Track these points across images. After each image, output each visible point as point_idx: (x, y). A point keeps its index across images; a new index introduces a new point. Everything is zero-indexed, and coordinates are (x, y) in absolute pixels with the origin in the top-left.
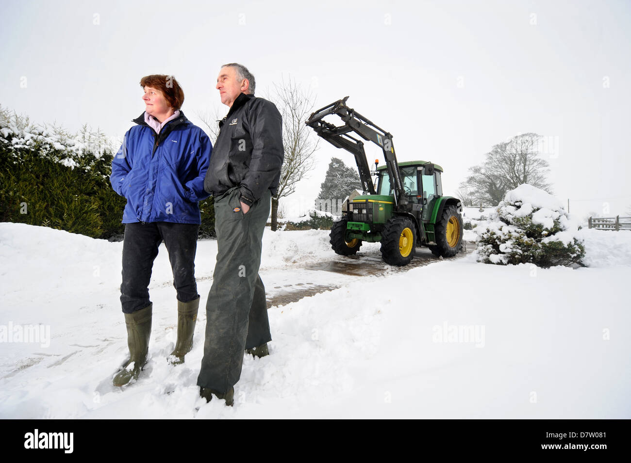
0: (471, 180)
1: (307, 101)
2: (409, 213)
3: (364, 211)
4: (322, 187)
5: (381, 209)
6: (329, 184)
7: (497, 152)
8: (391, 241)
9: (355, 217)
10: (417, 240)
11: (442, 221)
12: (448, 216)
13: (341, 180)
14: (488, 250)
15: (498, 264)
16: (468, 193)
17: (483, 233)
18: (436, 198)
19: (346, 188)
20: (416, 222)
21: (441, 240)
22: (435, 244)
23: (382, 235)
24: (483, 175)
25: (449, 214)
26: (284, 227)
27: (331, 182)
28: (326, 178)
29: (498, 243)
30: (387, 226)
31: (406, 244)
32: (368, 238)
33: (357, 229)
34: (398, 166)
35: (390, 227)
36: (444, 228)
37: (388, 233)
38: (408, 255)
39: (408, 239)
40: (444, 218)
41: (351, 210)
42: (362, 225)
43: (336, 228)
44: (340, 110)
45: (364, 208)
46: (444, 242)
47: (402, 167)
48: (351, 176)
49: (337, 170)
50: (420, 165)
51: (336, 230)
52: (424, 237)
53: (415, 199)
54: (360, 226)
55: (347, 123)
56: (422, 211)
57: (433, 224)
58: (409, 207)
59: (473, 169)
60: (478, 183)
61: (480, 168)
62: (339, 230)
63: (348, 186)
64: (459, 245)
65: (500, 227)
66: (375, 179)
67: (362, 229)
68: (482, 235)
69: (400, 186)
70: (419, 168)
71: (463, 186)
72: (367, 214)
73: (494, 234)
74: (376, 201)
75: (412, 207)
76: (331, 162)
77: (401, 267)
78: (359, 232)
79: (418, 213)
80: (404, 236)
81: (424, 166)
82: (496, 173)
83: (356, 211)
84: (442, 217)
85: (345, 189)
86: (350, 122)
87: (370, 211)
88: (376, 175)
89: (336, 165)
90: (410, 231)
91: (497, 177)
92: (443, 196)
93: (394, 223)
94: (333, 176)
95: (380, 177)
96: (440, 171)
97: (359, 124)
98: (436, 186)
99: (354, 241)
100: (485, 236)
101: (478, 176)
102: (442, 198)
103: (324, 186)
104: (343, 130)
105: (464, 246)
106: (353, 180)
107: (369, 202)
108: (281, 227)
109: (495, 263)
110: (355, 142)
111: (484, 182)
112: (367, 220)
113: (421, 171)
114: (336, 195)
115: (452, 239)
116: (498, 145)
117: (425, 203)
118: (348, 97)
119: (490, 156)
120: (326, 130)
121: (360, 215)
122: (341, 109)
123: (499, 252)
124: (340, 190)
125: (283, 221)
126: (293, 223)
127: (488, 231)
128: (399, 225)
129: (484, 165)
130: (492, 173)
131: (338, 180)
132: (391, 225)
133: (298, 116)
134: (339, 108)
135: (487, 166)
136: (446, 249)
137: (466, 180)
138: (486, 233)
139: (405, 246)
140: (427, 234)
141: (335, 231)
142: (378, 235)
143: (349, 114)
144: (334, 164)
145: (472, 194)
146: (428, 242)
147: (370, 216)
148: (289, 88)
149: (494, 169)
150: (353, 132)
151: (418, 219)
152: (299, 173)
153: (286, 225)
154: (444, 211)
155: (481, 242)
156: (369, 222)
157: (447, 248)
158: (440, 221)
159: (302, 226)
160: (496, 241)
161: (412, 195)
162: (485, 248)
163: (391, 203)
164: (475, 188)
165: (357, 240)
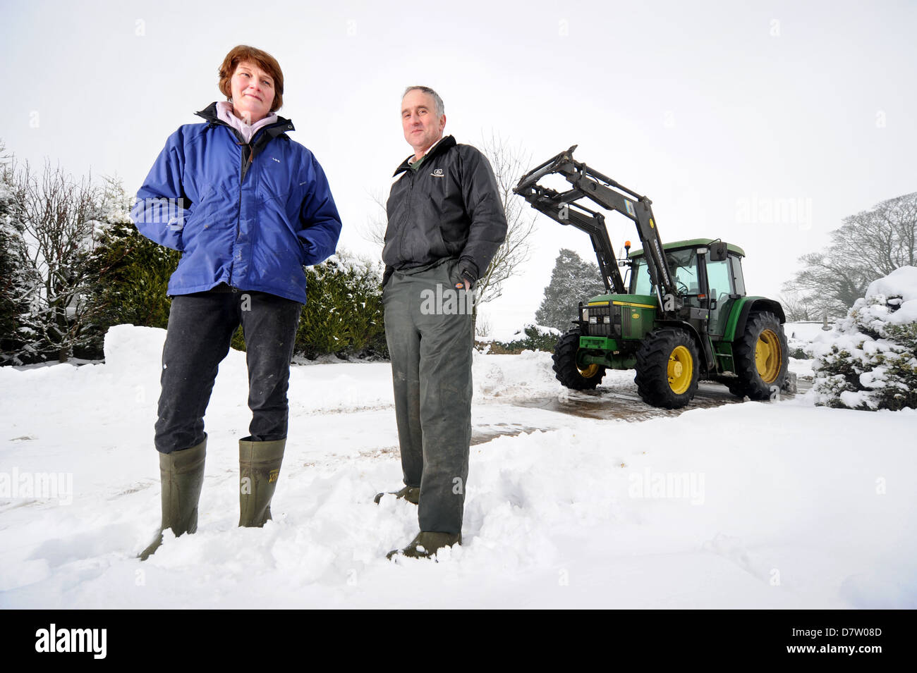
0: (803, 277)
1: (517, 164)
2: (685, 322)
3: (607, 320)
4: (546, 293)
5: (636, 316)
6: (557, 289)
7: (851, 229)
8: (653, 367)
9: (592, 330)
10: (700, 368)
11: (747, 338)
12: (758, 330)
13: (576, 281)
14: (836, 383)
15: (858, 408)
16: (799, 299)
17: (824, 353)
18: (734, 299)
19: (583, 293)
20: (697, 338)
21: (746, 368)
22: (735, 375)
23: (637, 358)
24: (828, 267)
25: (759, 325)
26: (487, 348)
27: (559, 285)
28: (551, 279)
29: (857, 371)
30: (646, 343)
31: (680, 373)
32: (614, 364)
33: (596, 347)
34: (664, 248)
35: (651, 344)
36: (751, 349)
37: (647, 353)
38: (685, 390)
39: (683, 364)
40: (750, 331)
41: (586, 318)
42: (603, 341)
43: (562, 347)
44: (563, 167)
45: (606, 315)
46: (752, 374)
47: (669, 251)
48: (592, 275)
49: (568, 266)
50: (701, 246)
51: (564, 349)
52: (713, 362)
53: (694, 301)
54: (601, 343)
55: (575, 185)
56: (708, 320)
57: (729, 342)
58: (684, 313)
59: (807, 259)
60: (818, 282)
61: (821, 257)
62: (567, 349)
63: (586, 291)
64: (781, 380)
65: (858, 344)
66: (625, 272)
67: (604, 347)
68: (823, 358)
69: (667, 280)
70: (700, 251)
71: (788, 288)
72: (612, 324)
73: (848, 355)
74: (627, 304)
75: (689, 313)
76: (559, 255)
77: (672, 411)
78: (599, 353)
79: (701, 322)
80: (677, 359)
81: (708, 247)
82: (852, 265)
83: (594, 320)
84: (747, 331)
85: (582, 296)
86: (581, 182)
87: (616, 319)
88: (626, 266)
89: (568, 260)
90: (688, 352)
91: (855, 272)
92: (747, 295)
93: (658, 337)
94: (563, 276)
95: (634, 267)
96: (739, 255)
97: (595, 185)
98: (733, 279)
99: (592, 367)
100: (830, 360)
101: (817, 270)
102: (744, 300)
103: (549, 291)
104: (569, 197)
105: (791, 383)
106: (593, 281)
107: (615, 305)
108: (483, 349)
109: (851, 406)
110: (591, 215)
111: (830, 280)
112: (612, 333)
113: (704, 254)
114: (567, 305)
115: (768, 369)
116: (853, 217)
117: (713, 307)
118: (577, 146)
119: (839, 235)
120: (544, 199)
121: (599, 325)
122: (564, 164)
123: (859, 387)
124: (573, 296)
125: (485, 340)
126: (500, 344)
127: (836, 351)
128: (666, 341)
129: (828, 252)
130: (844, 265)
131: (571, 282)
132: (652, 340)
133: (504, 186)
134: (562, 163)
135: (834, 252)
136: (756, 385)
137: (795, 278)
138: (831, 354)
139: (678, 375)
140: (719, 358)
141: (561, 352)
142: (631, 359)
143: (579, 171)
144: (564, 258)
145: (806, 300)
146: (721, 371)
147: (617, 326)
148: (491, 147)
149: (848, 258)
150: (586, 198)
151: (702, 333)
152: (508, 267)
153: (489, 346)
154: (750, 320)
155: (821, 370)
156: (613, 335)
157: (759, 383)
158: (744, 337)
159: (514, 348)
160: (853, 367)
161: (689, 294)
162: (830, 380)
163: (652, 307)
164: (813, 290)
165: (597, 365)
